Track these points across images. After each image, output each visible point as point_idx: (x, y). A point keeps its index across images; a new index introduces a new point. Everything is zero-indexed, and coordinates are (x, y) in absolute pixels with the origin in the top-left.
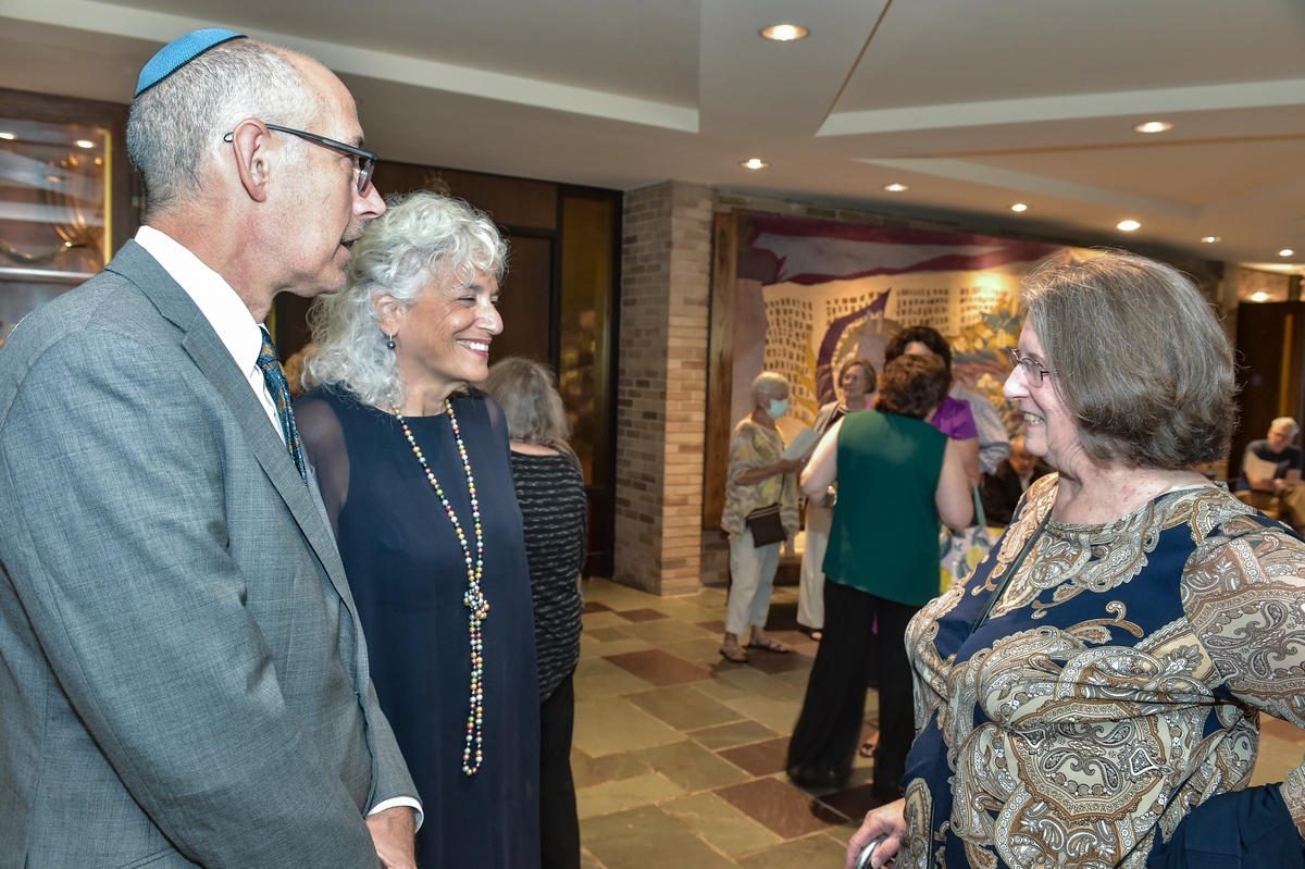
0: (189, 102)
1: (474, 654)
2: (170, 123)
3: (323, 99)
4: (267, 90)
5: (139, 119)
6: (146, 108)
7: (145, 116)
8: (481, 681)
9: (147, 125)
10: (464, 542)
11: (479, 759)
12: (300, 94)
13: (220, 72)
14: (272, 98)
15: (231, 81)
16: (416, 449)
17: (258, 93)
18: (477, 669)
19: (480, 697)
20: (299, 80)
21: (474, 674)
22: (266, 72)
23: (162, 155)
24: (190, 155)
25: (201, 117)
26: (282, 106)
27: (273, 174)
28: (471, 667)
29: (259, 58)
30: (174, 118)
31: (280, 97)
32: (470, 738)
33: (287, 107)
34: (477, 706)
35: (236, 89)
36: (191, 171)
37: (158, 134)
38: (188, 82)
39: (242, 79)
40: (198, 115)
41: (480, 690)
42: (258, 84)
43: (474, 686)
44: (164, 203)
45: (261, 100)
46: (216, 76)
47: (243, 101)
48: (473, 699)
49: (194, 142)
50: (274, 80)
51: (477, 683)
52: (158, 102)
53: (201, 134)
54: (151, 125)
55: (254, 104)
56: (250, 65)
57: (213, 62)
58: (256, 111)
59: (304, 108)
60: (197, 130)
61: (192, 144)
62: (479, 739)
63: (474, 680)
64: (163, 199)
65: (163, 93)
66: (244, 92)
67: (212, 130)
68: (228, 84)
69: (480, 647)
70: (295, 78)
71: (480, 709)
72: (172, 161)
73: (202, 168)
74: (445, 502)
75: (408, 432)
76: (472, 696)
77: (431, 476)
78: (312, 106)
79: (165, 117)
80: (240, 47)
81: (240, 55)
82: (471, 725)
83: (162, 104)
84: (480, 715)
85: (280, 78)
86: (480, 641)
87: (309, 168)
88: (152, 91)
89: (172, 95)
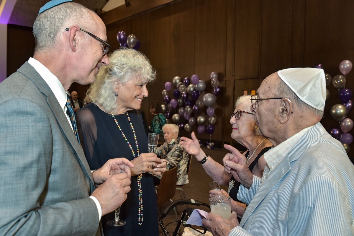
0: (56, 17)
1: (139, 189)
2: (49, 23)
3: (98, 25)
4: (81, 19)
5: (39, 20)
6: (42, 17)
7: (41, 20)
8: (142, 197)
9: (41, 23)
10: (134, 155)
11: (142, 220)
12: (91, 22)
13: (68, 11)
14: (83, 21)
15: (71, 14)
16: (119, 126)
17: (78, 19)
18: (140, 194)
19: (142, 202)
20: (91, 18)
21: (140, 195)
22: (82, 13)
23: (44, 32)
24: (53, 34)
25: (59, 23)
26: (85, 24)
27: (79, 44)
28: (139, 193)
29: (80, 9)
30: (50, 21)
31: (85, 22)
32: (139, 214)
33: (87, 25)
34: (141, 204)
35: (72, 16)
36: (53, 38)
37: (44, 26)
38: (57, 12)
39: (74, 14)
40: (58, 22)
41: (142, 200)
42: (79, 16)
43: (140, 199)
44: (43, 48)
45: (79, 21)
46: (66, 12)
47: (73, 20)
48: (140, 203)
49: (56, 30)
50: (84, 16)
51: (140, 198)
52: (46, 16)
53: (58, 28)
54: (43, 22)
55: (77, 22)
56: (78, 10)
57: (66, 7)
58: (77, 24)
59: (92, 27)
60: (57, 26)
61: (55, 30)
62: (142, 215)
63: (140, 197)
64: (42, 47)
65: (48, 14)
66: (74, 18)
67: (62, 27)
68: (70, 14)
69: (141, 187)
70: (90, 17)
71: (142, 206)
72: (47, 35)
73: (57, 39)
74: (128, 142)
75: (116, 121)
76: (139, 202)
77: (123, 134)
78: (94, 26)
79: (47, 21)
80: (75, 5)
81: (75, 7)
82: (140, 211)
83: (47, 17)
84: (142, 207)
85: (86, 16)
86: (141, 185)
87: (91, 44)
88: (45, 13)
89: (51, 15)
